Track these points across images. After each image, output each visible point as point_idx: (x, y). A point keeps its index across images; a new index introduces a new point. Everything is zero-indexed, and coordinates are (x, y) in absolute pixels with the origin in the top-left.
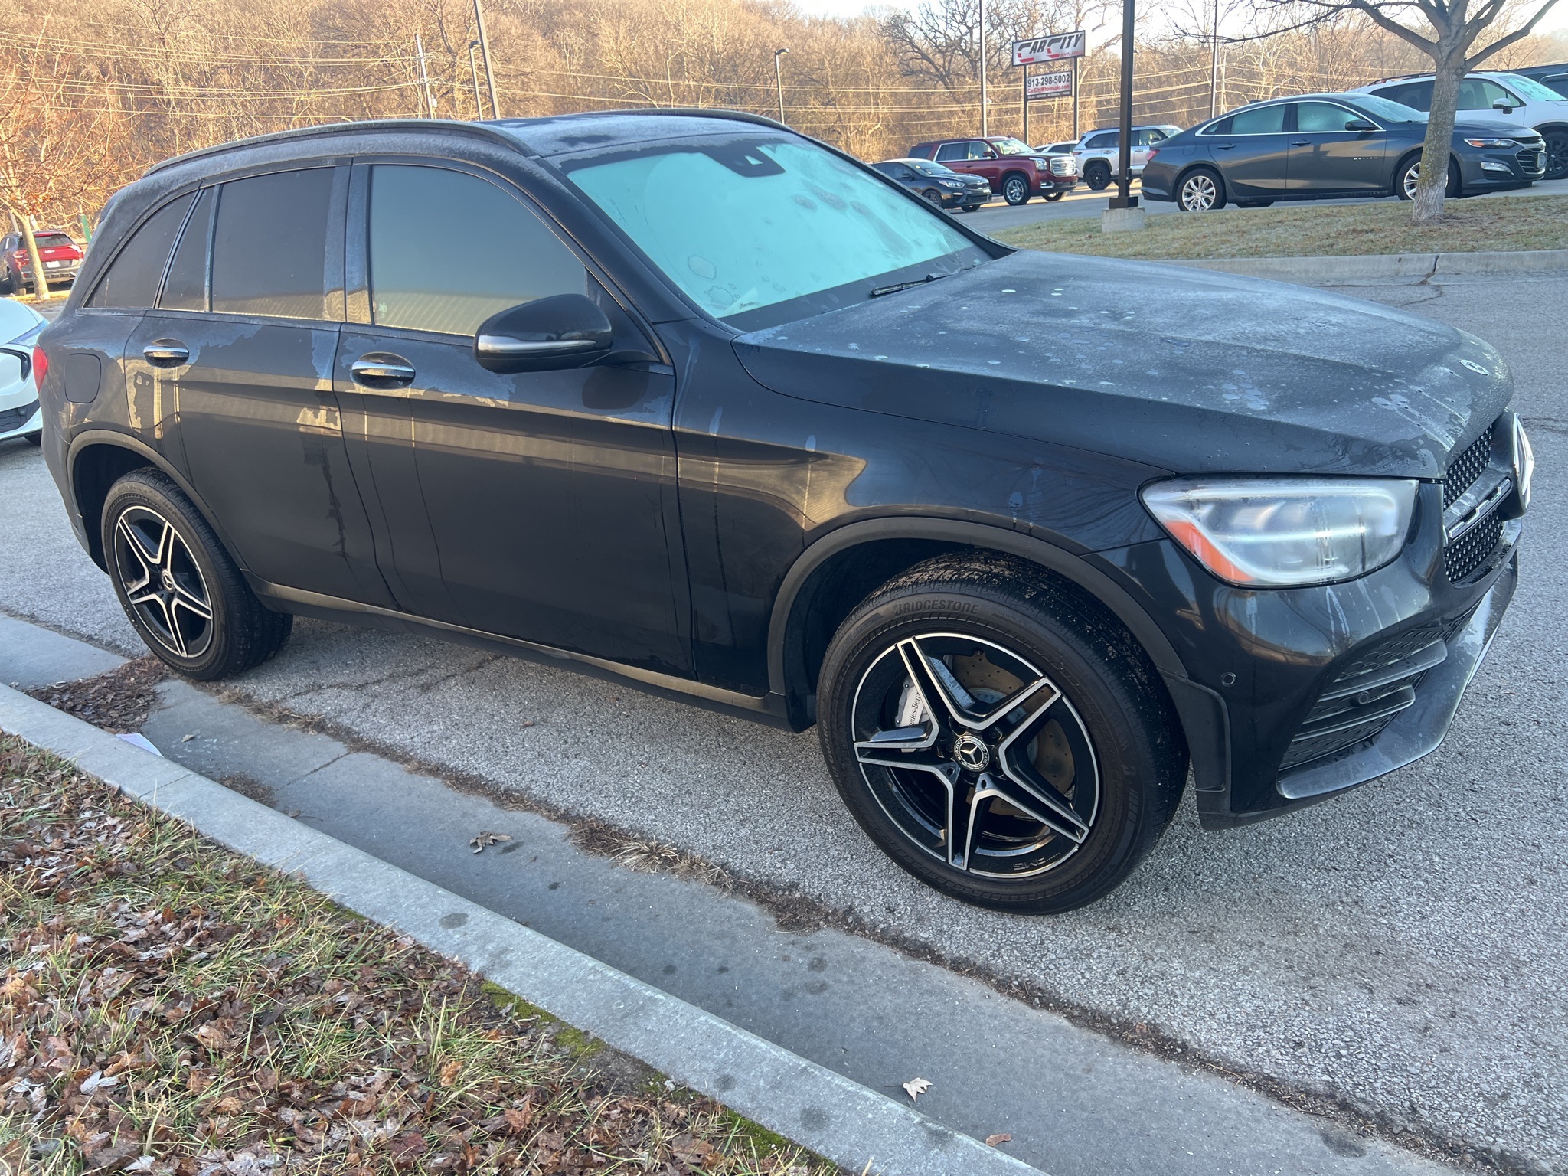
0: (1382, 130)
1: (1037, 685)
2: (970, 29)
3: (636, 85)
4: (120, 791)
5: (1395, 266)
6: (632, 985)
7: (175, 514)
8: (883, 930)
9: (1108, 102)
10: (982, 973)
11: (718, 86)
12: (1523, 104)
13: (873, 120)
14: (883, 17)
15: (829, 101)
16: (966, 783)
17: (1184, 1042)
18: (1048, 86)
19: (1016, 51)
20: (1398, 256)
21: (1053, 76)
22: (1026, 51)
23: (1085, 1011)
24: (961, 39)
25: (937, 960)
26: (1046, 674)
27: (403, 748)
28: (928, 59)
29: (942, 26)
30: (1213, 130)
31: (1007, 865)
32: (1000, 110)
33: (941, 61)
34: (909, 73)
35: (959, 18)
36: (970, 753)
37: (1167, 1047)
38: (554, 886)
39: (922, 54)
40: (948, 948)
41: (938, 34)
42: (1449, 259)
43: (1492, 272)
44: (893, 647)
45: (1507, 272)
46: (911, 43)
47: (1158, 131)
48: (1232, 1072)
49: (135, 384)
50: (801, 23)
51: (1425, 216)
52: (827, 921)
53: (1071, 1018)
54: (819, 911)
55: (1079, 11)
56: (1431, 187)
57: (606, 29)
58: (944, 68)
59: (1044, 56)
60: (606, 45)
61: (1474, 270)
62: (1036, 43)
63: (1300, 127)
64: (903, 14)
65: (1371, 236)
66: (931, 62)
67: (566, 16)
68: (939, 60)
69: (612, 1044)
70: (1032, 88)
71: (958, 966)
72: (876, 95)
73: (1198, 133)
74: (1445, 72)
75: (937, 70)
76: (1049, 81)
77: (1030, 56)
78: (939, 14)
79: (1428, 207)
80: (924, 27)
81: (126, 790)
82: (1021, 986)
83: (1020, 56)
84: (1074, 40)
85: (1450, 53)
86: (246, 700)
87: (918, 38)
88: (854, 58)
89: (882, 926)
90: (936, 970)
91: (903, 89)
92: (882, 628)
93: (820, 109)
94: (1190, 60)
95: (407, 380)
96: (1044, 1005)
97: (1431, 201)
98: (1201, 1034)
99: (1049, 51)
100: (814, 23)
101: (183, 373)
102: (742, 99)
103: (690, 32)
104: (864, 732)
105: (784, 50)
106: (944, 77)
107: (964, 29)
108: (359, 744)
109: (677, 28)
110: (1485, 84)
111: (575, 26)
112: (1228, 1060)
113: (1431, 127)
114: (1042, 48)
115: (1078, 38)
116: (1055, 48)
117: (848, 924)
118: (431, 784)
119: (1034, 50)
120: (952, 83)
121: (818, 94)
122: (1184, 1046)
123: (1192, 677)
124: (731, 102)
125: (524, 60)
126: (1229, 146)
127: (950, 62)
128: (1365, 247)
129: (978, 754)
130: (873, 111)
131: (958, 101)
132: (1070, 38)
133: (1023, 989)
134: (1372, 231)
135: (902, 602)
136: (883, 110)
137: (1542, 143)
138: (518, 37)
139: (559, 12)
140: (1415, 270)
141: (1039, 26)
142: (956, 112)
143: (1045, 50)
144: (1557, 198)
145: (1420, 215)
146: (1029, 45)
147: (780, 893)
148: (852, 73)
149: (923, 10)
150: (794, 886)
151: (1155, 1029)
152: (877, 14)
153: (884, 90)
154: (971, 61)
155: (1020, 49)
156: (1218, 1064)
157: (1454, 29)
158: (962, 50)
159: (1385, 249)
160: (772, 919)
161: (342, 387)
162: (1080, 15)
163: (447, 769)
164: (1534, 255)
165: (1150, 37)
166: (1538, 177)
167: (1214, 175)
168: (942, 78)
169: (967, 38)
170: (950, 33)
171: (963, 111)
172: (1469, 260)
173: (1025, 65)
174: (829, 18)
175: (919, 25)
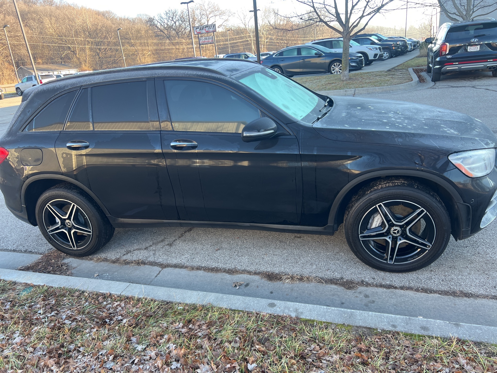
0: (324, 55)
1: (419, 211)
2: (175, 22)
3: (62, 40)
4: (110, 294)
5: (345, 93)
6: (343, 310)
7: (78, 200)
8: (376, 284)
9: (220, 45)
10: (410, 288)
11: (92, 40)
12: (351, 47)
13: (147, 51)
14: (145, 18)
15: (133, 45)
16: (395, 240)
17: (470, 293)
18: (206, 41)
19: (195, 30)
20: (345, 90)
21: (207, 38)
22: (198, 30)
23: (441, 291)
24: (172, 26)
25: (396, 288)
26: (422, 207)
27: (181, 264)
28: (163, 32)
29: (166, 21)
30: (278, 55)
31: (406, 260)
32: (188, 48)
33: (167, 33)
34: (157, 36)
35: (171, 19)
36: (396, 232)
37: (467, 295)
38: (272, 293)
39: (160, 30)
40: (397, 284)
41: (165, 24)
42: (358, 90)
43: (369, 93)
44: (375, 206)
45: (373, 93)
46: (156, 26)
47: (246, 55)
48: (486, 297)
49: (62, 157)
50: (116, 19)
51: (345, 78)
52: (358, 285)
53: (439, 294)
54: (354, 283)
55: (208, 18)
56: (345, 70)
57: (47, 21)
58: (168, 34)
59: (204, 31)
60: (47, 26)
61: (365, 93)
62: (201, 27)
63: (302, 54)
64: (152, 17)
65: (334, 85)
66: (164, 33)
67: (29, 16)
68: (166, 32)
69: (354, 325)
70: (201, 41)
71: (402, 288)
72: (148, 43)
73: (274, 56)
74: (346, 40)
75: (166, 35)
76: (206, 39)
77: (199, 31)
78: (164, 17)
79: (345, 76)
80: (160, 22)
81: (112, 293)
82: (421, 289)
83: (196, 31)
84: (212, 27)
85: (346, 35)
86: (106, 260)
87: (159, 25)
88: (138, 31)
89: (375, 283)
90: (397, 290)
91: (155, 41)
92: (372, 202)
93: (129, 48)
94: (242, 33)
95: (194, 147)
96: (431, 293)
97: (346, 74)
98: (473, 290)
99: (205, 30)
100: (121, 19)
101: (87, 152)
102: (101, 44)
103: (79, 22)
104: (363, 231)
105: (120, 29)
106: (169, 37)
107: (173, 22)
108: (163, 266)
109: (73, 20)
110: (340, 41)
111: (34, 19)
112: (483, 295)
113: (343, 55)
114: (203, 29)
115: (213, 26)
116: (207, 29)
117: (365, 285)
118: (201, 273)
119: (200, 29)
120: (171, 39)
121: (128, 43)
122: (471, 294)
123: (464, 202)
124: (97, 45)
125: (17, 31)
126: (283, 60)
127: (170, 33)
128: (335, 87)
129: (398, 232)
130: (147, 48)
131: (173, 45)
132: (211, 26)
133: (423, 290)
134: (333, 83)
135: (379, 193)
136: (150, 48)
137: (363, 57)
138: (14, 23)
139: (27, 14)
140: (350, 93)
141: (197, 22)
142: (174, 49)
143: (204, 30)
144: (373, 72)
145: (343, 78)
146: (199, 28)
147: (340, 281)
148: (138, 35)
149: (159, 16)
150: (342, 278)
151: (461, 292)
152: (142, 17)
153: (150, 41)
154: (177, 32)
155: (196, 29)
156: (481, 296)
157: (347, 28)
158: (174, 29)
159: (340, 88)
160: (343, 288)
161: (165, 151)
162: (208, 19)
163: (202, 267)
164: (378, 88)
165: (230, 26)
166: (363, 67)
167: (280, 68)
168: (168, 38)
169: (174, 25)
170: (169, 24)
171: (176, 48)
172: (363, 90)
173: (198, 34)
174: (126, 17)
175: (158, 21)
